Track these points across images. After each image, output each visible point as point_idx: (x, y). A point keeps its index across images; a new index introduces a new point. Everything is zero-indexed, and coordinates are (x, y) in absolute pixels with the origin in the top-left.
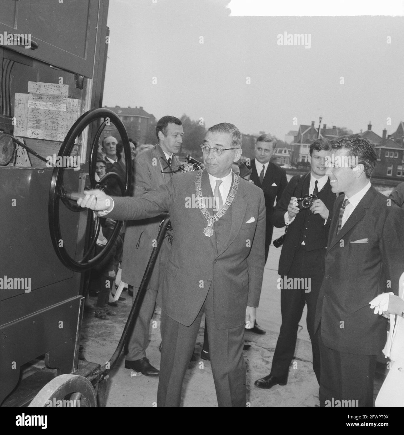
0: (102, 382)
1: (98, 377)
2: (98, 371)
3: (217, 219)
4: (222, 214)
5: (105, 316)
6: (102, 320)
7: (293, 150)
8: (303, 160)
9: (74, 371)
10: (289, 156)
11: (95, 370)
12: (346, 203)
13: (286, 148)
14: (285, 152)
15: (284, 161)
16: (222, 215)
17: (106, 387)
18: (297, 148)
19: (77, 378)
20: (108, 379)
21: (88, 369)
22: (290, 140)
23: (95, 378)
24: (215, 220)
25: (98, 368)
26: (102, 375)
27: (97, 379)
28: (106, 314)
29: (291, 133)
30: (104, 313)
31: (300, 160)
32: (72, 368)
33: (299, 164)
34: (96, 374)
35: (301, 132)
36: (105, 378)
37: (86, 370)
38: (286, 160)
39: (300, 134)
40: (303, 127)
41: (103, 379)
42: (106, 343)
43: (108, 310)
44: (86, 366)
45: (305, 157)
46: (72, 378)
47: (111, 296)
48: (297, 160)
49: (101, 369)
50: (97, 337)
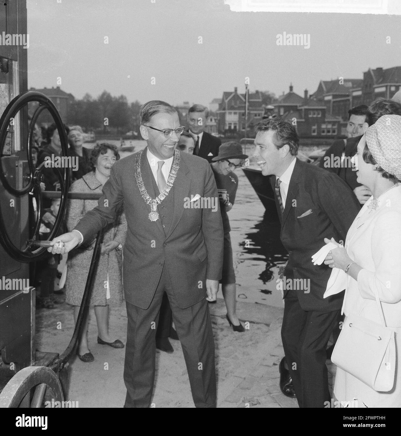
0: (62, 370)
1: (58, 366)
2: (57, 360)
3: (159, 202)
4: (164, 196)
5: (53, 305)
6: (50, 310)
7: (219, 118)
8: (230, 127)
9: (32, 364)
10: (215, 124)
11: (54, 359)
12: (279, 182)
13: (211, 117)
14: (211, 120)
15: (211, 130)
16: (164, 198)
17: (67, 374)
18: (223, 116)
19: (40, 369)
20: (68, 367)
21: (47, 359)
22: (215, 108)
23: (56, 368)
24: (157, 203)
25: (57, 357)
26: (62, 364)
27: (58, 368)
28: (53, 303)
29: (215, 101)
30: (51, 302)
31: (227, 128)
32: (30, 361)
33: (226, 131)
34: (56, 363)
35: (225, 99)
36: (65, 366)
37: (44, 360)
38: (213, 128)
39: (224, 101)
40: (226, 94)
41: (63, 367)
42: (58, 332)
43: (54, 299)
44: (44, 357)
45: (231, 124)
46: (35, 370)
47: (56, 285)
48: (223, 128)
49: (60, 357)
50: (47, 327)
